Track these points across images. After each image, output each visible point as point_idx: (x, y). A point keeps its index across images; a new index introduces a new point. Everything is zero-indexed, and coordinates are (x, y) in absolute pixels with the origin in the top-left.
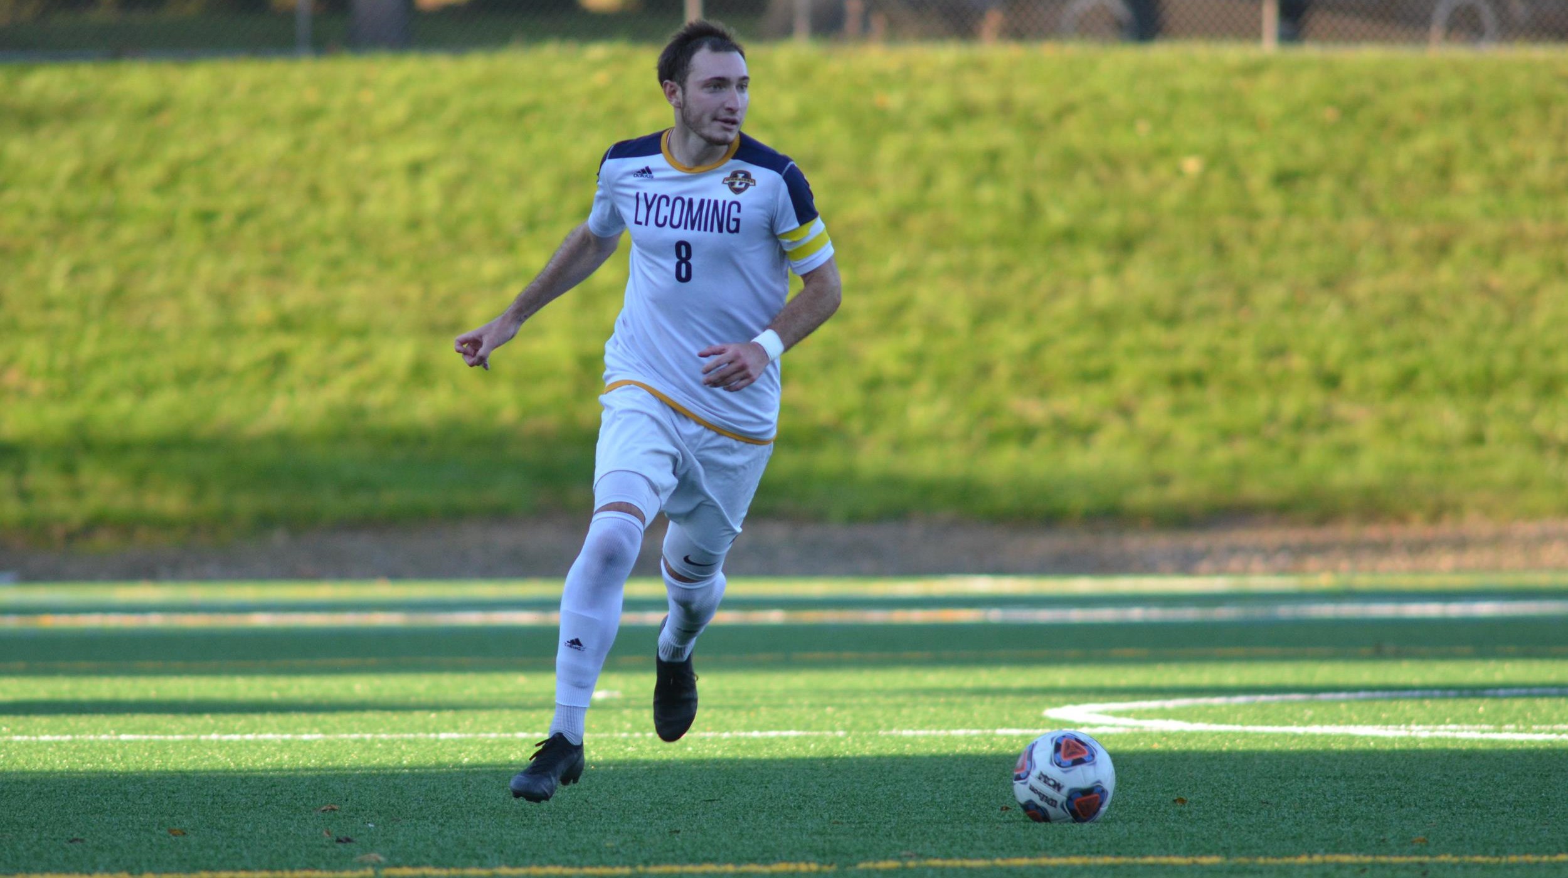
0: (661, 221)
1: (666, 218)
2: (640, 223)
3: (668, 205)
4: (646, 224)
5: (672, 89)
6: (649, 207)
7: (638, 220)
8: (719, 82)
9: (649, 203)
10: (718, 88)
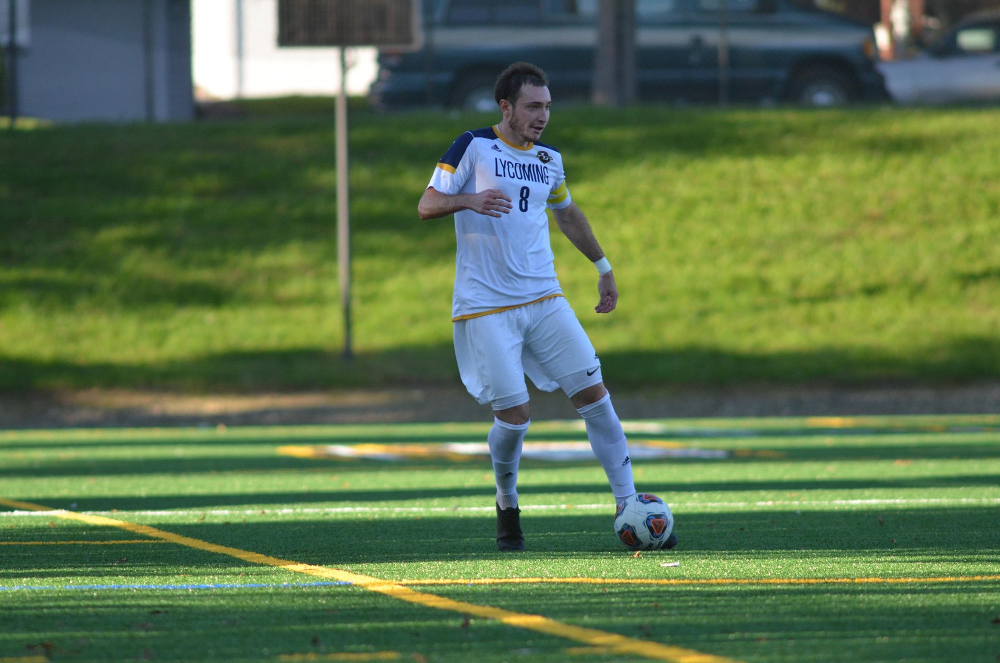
0: (512, 175)
1: (513, 173)
2: (501, 176)
3: (513, 167)
4: (505, 176)
5: (506, 105)
6: (504, 167)
7: (498, 174)
8: (535, 104)
9: (503, 164)
10: (535, 108)
